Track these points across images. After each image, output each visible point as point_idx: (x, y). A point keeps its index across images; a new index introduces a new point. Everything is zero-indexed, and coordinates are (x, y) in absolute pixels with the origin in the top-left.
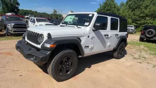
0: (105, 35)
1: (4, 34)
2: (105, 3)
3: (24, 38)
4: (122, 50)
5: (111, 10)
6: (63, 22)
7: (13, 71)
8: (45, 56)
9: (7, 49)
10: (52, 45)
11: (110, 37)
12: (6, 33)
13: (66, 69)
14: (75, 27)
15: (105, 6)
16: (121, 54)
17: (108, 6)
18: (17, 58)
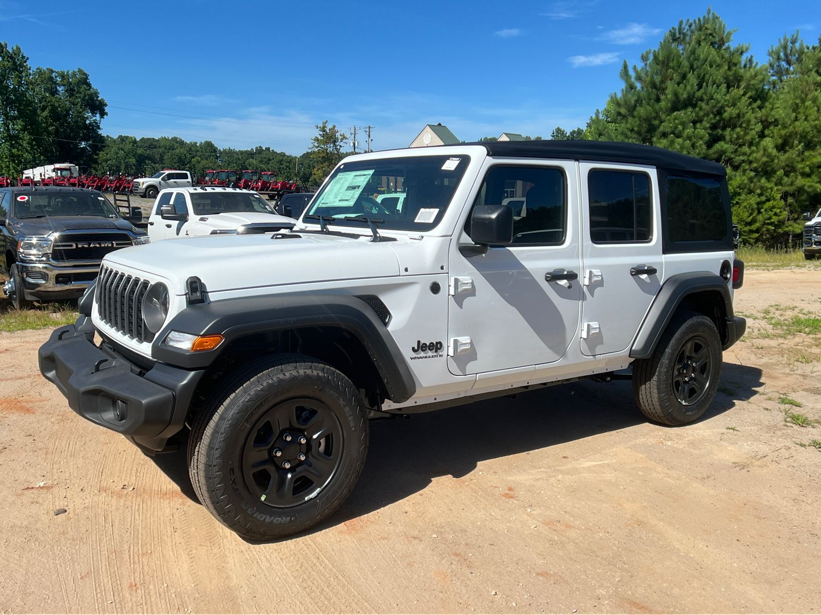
0: (553, 277)
1: (5, 296)
2: (656, 58)
3: (87, 313)
4: (703, 369)
5: (703, 105)
6: (311, 213)
7: (26, 492)
8: (166, 394)
9: (7, 380)
10: (203, 336)
11: (592, 287)
12: (12, 293)
13: (291, 470)
14: (356, 236)
15: (657, 79)
16: (692, 392)
17: (684, 77)
18: (57, 427)
